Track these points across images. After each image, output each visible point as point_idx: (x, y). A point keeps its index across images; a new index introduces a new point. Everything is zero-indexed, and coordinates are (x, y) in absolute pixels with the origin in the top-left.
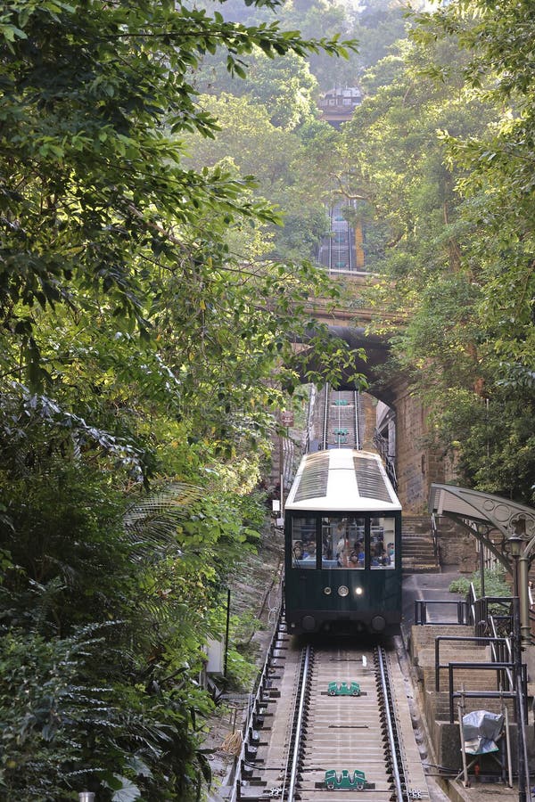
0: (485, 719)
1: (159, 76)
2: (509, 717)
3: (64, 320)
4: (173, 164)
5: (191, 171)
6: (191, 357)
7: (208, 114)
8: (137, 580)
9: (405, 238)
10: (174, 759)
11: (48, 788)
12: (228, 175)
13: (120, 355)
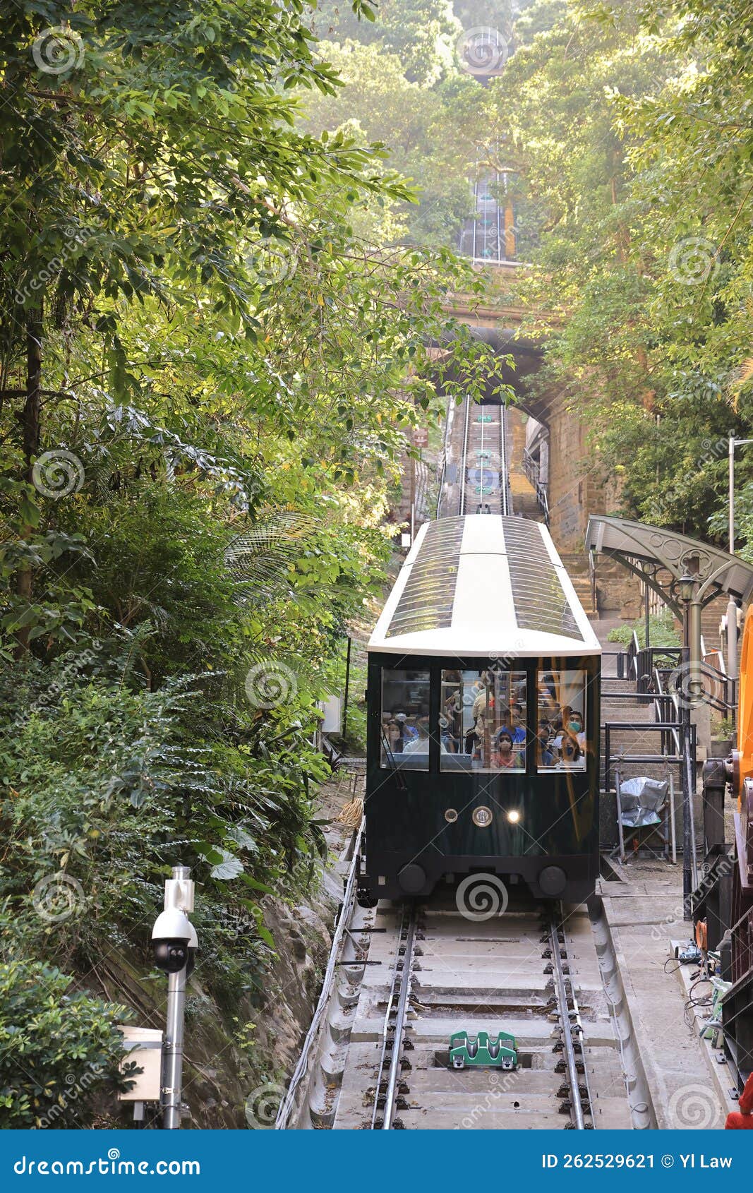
0: (647, 787)
1: (270, 17)
2: (674, 785)
3: (155, 316)
4: (286, 128)
5: (308, 136)
6: (307, 363)
7: (330, 65)
8: (241, 626)
9: (564, 220)
10: (283, 831)
11: (136, 861)
12: (352, 141)
13: (222, 359)
